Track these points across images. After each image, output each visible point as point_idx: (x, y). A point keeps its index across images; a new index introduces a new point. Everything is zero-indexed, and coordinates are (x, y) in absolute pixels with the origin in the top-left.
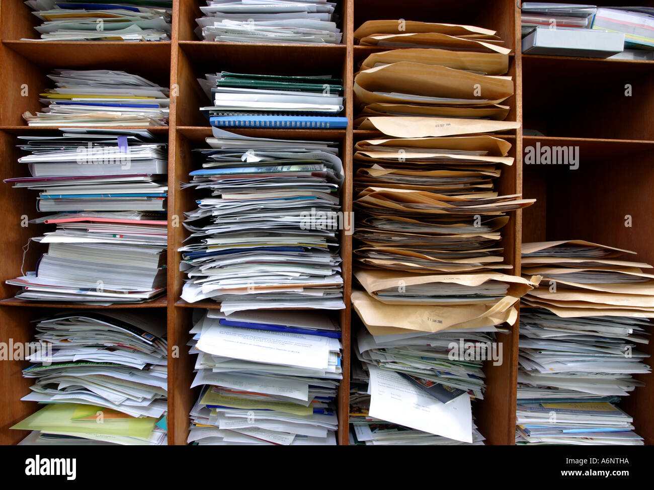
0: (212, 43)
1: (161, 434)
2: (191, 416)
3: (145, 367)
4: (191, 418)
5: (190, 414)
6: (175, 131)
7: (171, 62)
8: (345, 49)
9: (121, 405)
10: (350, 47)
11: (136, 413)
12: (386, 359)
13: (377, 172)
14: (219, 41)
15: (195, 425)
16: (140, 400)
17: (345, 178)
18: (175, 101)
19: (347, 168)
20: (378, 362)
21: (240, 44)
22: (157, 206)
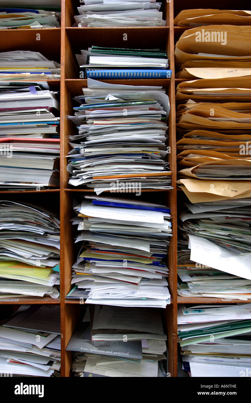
0: (86, 28)
1: (54, 278)
2: (73, 268)
3: (44, 234)
4: (73, 269)
5: (72, 267)
6: (64, 82)
7: (61, 40)
8: (168, 29)
9: (29, 259)
10: (172, 28)
11: (38, 264)
12: (199, 229)
13: (191, 105)
14: (90, 27)
15: (76, 273)
16: (41, 256)
17: (171, 110)
18: (64, 64)
19: (172, 102)
20: (194, 230)
21: (103, 28)
22: (53, 130)
